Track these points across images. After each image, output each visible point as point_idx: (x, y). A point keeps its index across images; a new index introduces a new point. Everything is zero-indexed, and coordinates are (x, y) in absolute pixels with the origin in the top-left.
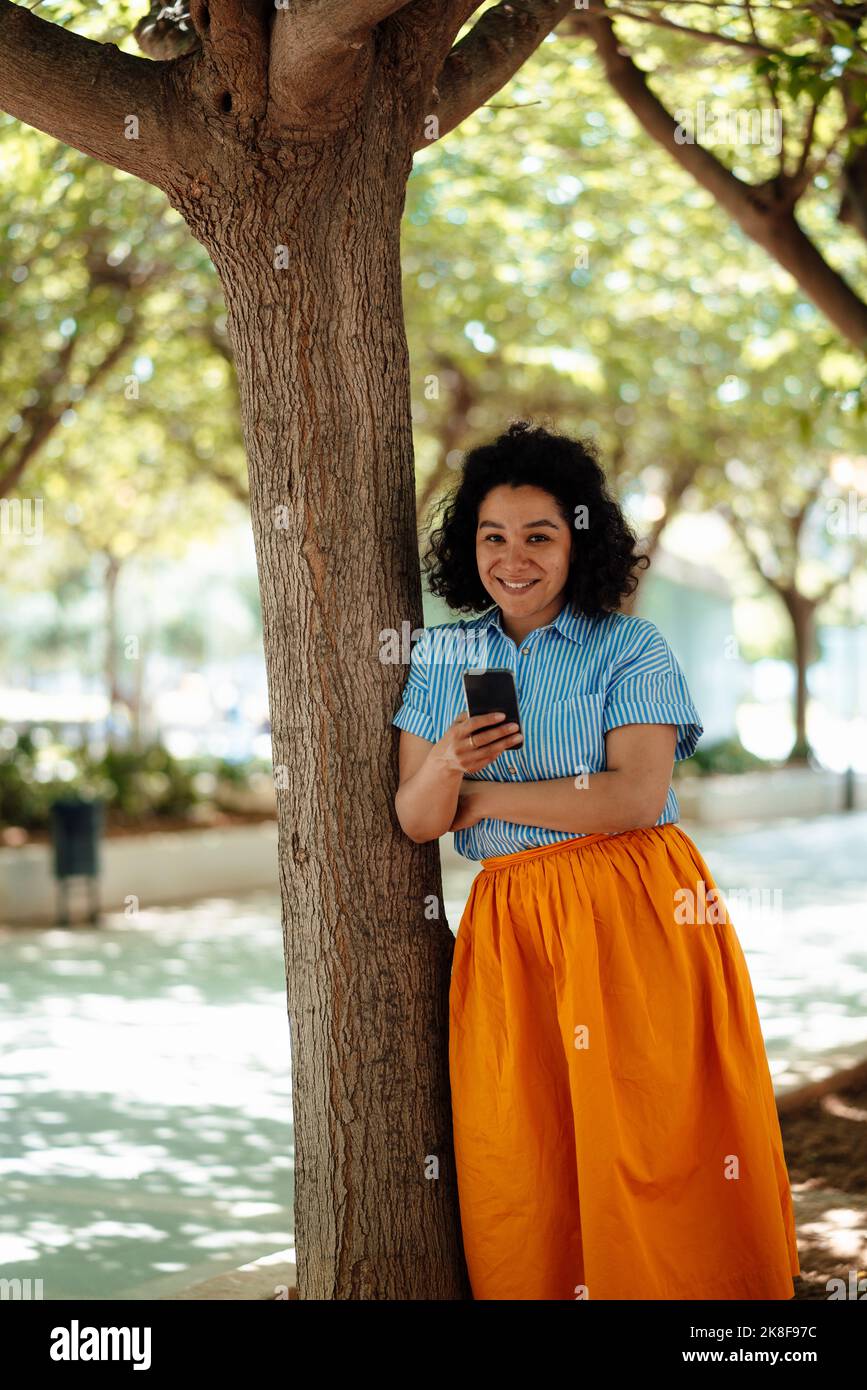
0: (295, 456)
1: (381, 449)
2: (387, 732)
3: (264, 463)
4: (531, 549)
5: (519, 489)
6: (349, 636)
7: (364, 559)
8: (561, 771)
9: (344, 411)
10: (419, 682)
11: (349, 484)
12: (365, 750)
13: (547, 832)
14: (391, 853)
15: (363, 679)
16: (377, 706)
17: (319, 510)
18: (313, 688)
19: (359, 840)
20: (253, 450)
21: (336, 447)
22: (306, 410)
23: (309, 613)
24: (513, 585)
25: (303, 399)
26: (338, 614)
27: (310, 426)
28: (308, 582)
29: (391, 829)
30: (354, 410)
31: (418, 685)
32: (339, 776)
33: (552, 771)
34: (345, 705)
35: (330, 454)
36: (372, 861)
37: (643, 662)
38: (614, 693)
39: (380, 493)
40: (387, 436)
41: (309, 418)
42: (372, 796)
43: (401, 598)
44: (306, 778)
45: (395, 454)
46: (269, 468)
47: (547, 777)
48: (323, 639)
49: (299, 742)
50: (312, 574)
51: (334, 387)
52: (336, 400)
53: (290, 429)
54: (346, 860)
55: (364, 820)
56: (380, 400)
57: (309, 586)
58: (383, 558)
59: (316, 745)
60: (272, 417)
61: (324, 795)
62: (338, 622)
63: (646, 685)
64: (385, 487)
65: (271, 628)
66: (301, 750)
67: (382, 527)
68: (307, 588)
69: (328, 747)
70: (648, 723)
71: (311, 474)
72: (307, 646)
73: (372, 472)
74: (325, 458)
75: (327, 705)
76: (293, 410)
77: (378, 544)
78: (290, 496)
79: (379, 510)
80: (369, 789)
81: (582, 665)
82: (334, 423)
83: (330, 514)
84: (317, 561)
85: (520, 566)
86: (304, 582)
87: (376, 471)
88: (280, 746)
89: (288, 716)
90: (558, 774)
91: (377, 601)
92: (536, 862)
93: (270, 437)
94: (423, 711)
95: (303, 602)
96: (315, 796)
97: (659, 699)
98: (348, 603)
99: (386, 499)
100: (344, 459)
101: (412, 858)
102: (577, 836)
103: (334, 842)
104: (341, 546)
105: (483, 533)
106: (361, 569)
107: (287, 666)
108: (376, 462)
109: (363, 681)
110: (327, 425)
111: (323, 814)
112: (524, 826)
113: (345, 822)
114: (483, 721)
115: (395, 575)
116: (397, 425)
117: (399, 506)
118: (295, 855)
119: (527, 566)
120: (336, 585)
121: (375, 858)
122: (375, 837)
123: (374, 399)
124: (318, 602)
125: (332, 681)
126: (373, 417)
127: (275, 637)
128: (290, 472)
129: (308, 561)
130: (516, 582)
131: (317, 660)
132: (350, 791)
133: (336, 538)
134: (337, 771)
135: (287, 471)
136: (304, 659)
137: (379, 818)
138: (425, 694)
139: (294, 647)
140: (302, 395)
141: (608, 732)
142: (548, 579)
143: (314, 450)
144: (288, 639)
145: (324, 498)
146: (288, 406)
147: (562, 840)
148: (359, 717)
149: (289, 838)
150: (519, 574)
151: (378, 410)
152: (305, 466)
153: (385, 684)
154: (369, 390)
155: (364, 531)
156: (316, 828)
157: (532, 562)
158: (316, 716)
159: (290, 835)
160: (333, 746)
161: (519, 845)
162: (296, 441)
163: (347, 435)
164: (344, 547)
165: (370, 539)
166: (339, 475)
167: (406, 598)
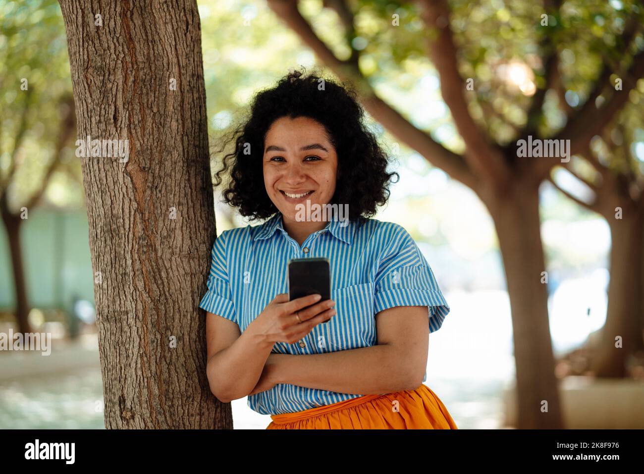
0: (120, 95)
1: (186, 91)
2: (195, 313)
3: (93, 101)
4: (306, 166)
5: (297, 119)
6: (165, 237)
7: (175, 176)
8: (342, 345)
9: (158, 60)
10: (221, 274)
11: (163, 118)
12: (179, 328)
13: (330, 394)
14: (200, 410)
15: (176, 272)
16: (187, 293)
17: (140, 137)
18: (137, 279)
19: (175, 401)
20: (83, 91)
21: (153, 88)
22: (128, 59)
23: (132, 219)
24: (293, 196)
25: (126, 50)
26: (156, 220)
27: (132, 71)
28: (131, 195)
29: (200, 391)
30: (165, 60)
31: (220, 276)
32: (159, 350)
33: (335, 345)
34: (162, 292)
35: (147, 94)
36: (186, 417)
37: (401, 258)
38: (381, 282)
39: (186, 125)
40: (189, 82)
41: (130, 65)
42: (184, 365)
43: (202, 208)
44: (130, 352)
45: (196, 95)
46: (97, 105)
47: (331, 350)
48: (144, 240)
49: (125, 323)
50: (135, 188)
51: (150, 42)
52: (152, 51)
53: (115, 74)
54: (166, 417)
55: (180, 384)
56: (184, 53)
57: (132, 198)
58: (189, 176)
59: (139, 324)
60: (99, 64)
61: (147, 365)
62: (156, 226)
63: (406, 276)
64: (189, 121)
65: (99, 232)
66: (126, 329)
67: (188, 152)
68: (130, 200)
69: (150, 326)
70: (410, 306)
71: (133, 109)
72: (130, 246)
73: (179, 108)
74: (144, 97)
75: (149, 293)
76: (118, 59)
77: (186, 165)
78: (115, 126)
79: (185, 138)
80: (182, 359)
81: (353, 260)
82: (150, 69)
83: (149, 141)
84: (139, 179)
85: (298, 180)
86: (128, 195)
87: (182, 107)
88: (107, 325)
89: (114, 302)
90: (340, 347)
91: (185, 210)
92: (322, 418)
93: (98, 80)
94: (226, 298)
95: (127, 211)
96: (139, 366)
97: (416, 286)
98: (163, 211)
99: (190, 130)
100: (158, 98)
101: (216, 413)
102: (355, 397)
103: (155, 402)
104: (158, 167)
105: (268, 155)
106: (173, 185)
107: (114, 262)
108: (183, 101)
109: (176, 273)
110: (145, 70)
111: (146, 380)
112: (311, 390)
113: (164, 387)
114: (304, 302)
115: (198, 189)
116: (196, 73)
117: (199, 135)
118: (122, 413)
119: (304, 180)
120: (154, 197)
121: (188, 415)
122: (187, 398)
123: (180, 52)
124: (140, 210)
125: (152, 273)
126: (179, 66)
127: (103, 239)
128: (115, 107)
129: (131, 178)
130: (296, 193)
131: (139, 257)
132: (168, 362)
133: (154, 160)
134: (157, 346)
135: (113, 107)
136: (128, 256)
137: (190, 382)
138: (226, 283)
139: (120, 246)
140: (125, 47)
141: (379, 313)
142: (320, 190)
143: (135, 90)
144: (114, 241)
145: (143, 128)
146: (114, 56)
147: (343, 400)
148: (174, 302)
149: (116, 400)
150: (297, 186)
151: (183, 61)
152: (128, 103)
153: (192, 275)
154: (176, 45)
155: (175, 154)
156: (140, 392)
157: (308, 177)
158: (139, 302)
159: (117, 397)
160: (153, 326)
161: (307, 405)
162: (121, 83)
163: (160, 79)
164: (160, 168)
165: (179, 162)
166: (155, 110)
167: (206, 208)
